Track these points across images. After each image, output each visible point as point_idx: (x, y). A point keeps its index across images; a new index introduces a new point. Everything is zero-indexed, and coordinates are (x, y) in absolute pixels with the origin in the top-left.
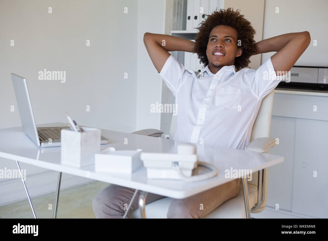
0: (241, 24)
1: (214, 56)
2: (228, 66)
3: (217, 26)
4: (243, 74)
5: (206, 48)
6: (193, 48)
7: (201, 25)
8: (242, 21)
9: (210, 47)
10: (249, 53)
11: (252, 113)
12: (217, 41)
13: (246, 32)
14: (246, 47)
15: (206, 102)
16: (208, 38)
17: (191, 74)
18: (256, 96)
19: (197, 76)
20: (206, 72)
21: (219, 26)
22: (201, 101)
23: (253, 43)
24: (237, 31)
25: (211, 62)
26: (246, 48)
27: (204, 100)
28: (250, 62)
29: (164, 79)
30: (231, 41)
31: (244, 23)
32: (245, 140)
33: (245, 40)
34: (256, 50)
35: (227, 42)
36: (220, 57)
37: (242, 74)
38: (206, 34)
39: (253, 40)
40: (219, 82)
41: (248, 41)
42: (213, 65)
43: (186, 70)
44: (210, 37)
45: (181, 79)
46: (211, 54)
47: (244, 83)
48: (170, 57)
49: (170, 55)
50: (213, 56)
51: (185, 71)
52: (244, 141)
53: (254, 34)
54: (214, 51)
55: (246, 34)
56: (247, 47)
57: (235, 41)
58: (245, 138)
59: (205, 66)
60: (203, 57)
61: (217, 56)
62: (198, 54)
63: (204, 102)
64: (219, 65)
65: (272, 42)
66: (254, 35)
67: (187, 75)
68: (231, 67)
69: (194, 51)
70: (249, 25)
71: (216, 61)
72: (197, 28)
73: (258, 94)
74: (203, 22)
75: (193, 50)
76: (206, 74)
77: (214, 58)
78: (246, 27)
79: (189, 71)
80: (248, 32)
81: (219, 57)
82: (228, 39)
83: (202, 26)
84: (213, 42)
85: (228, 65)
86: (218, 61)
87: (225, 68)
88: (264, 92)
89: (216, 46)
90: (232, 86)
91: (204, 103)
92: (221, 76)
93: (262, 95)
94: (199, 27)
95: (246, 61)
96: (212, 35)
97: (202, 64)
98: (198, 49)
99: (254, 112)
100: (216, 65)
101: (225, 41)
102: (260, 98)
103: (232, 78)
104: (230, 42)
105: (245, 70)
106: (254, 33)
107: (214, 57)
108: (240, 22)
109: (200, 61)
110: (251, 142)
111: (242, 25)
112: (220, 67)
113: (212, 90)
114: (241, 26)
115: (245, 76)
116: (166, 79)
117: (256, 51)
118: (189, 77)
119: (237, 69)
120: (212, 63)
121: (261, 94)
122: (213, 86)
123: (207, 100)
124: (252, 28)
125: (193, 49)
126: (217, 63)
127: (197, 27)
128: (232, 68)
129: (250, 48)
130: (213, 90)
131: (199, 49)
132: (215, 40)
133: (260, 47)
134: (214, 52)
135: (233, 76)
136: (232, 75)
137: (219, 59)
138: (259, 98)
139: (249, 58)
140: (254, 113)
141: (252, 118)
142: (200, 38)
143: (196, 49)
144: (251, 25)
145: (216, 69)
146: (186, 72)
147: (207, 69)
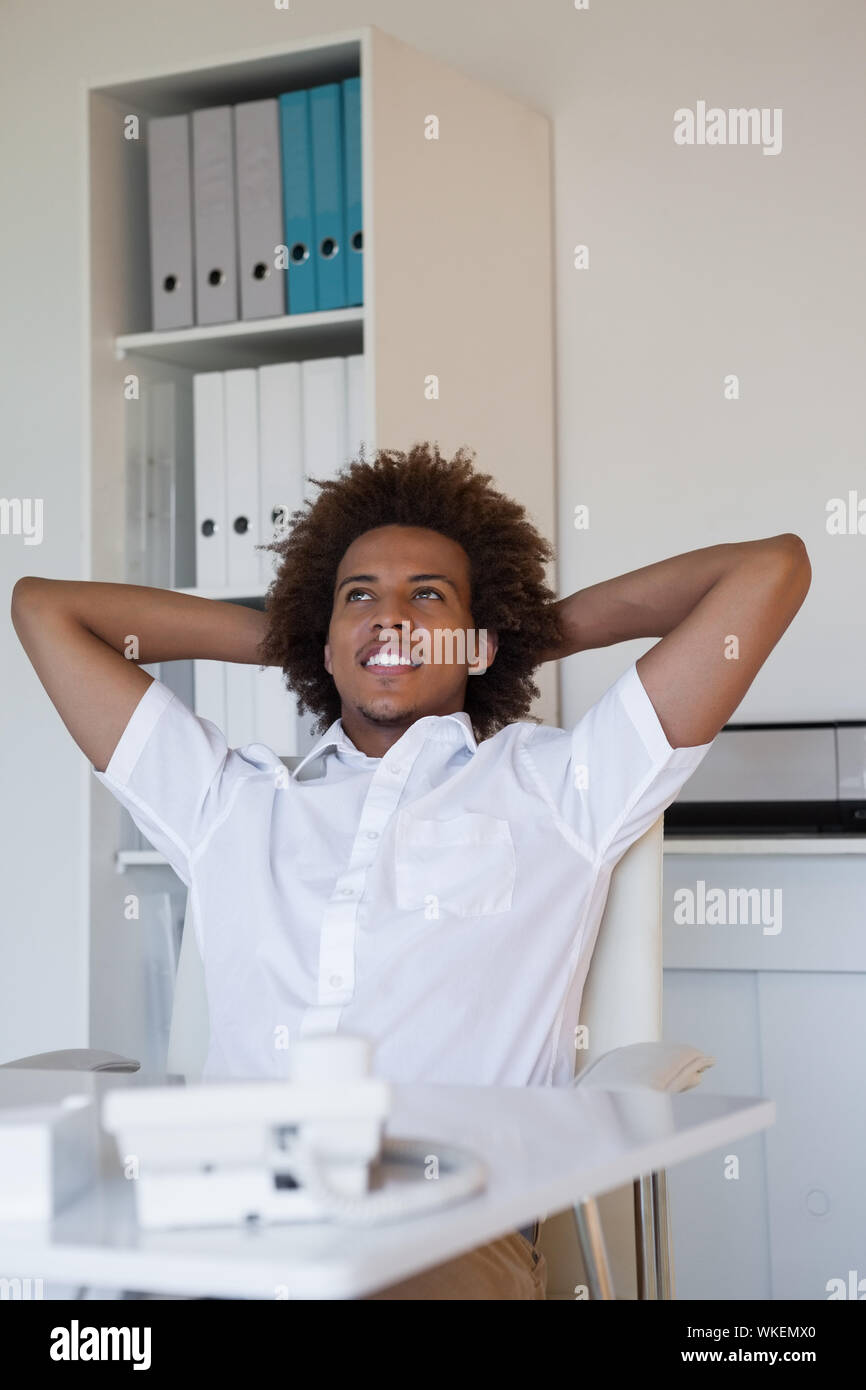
0: (482, 517)
1: (370, 671)
2: (440, 715)
3: (369, 532)
4: (514, 751)
5: (322, 637)
6: (261, 641)
7: (292, 529)
8: (487, 502)
9: (345, 632)
10: (530, 652)
11: (574, 933)
12: (375, 599)
13: (509, 554)
14: (514, 624)
15: (352, 892)
16: (333, 592)
17: (256, 765)
18: (583, 848)
19: (290, 775)
20: (332, 750)
21: (377, 530)
22: (325, 889)
23: (546, 603)
24: (466, 550)
25: (354, 703)
26: (517, 628)
27: (338, 883)
28: (535, 692)
29: (129, 801)
30: (441, 598)
31: (494, 509)
32: (551, 1066)
33: (509, 588)
34: (559, 633)
35: (424, 602)
36: (398, 674)
37: (508, 748)
38: (319, 570)
39: (541, 587)
40: (404, 793)
41: (522, 594)
42: (365, 715)
43: (233, 748)
44: (339, 583)
45: (212, 791)
46: (353, 663)
47: (523, 789)
48: (154, 687)
49: (150, 679)
50: (365, 672)
51: (230, 754)
52: (550, 1072)
53: (543, 560)
54: (365, 646)
55: (512, 562)
56: (520, 621)
57: (459, 599)
58: (554, 1053)
59: (326, 723)
60: (310, 684)
61: (382, 674)
62: (285, 671)
63: (343, 892)
64: (393, 715)
65: (634, 594)
66: (543, 565)
67: (239, 773)
68: (452, 721)
69: (267, 658)
70: (519, 521)
71: (381, 694)
72: (270, 547)
73: (593, 841)
74: (297, 515)
75: (259, 650)
76: (331, 760)
77: (371, 681)
78: (505, 528)
79: (247, 755)
80: (518, 551)
81: (393, 678)
82: (429, 591)
83: (292, 534)
84: (360, 604)
85: (440, 710)
86: (389, 693)
87: (424, 726)
88: (621, 828)
89: (375, 622)
90: (469, 811)
91: (340, 897)
92: (410, 768)
93: (612, 845)
94: (280, 539)
95: (519, 687)
96: (350, 575)
97: (311, 718)
98: (285, 645)
99: (582, 926)
100: (384, 716)
101: (414, 598)
102: (604, 857)
103: (461, 772)
104: (440, 602)
105: (520, 731)
106: (543, 556)
107: (370, 675)
108: (477, 507)
109: (300, 704)
110: (582, 1072)
111: (487, 519)
112: (400, 723)
113: (372, 836)
114: (483, 523)
115: (526, 759)
116: (135, 800)
117: (560, 638)
118: (253, 780)
119: (482, 730)
120: (360, 709)
121: (607, 838)
122: (375, 816)
123: (358, 881)
124: (535, 532)
125: (259, 645)
126: (384, 705)
127: (270, 541)
128: (455, 728)
129: (532, 624)
130: (377, 835)
131: (291, 645)
132: (366, 597)
133: (580, 620)
134: (365, 651)
135: (463, 764)
136: (461, 758)
137: (395, 687)
138: (599, 862)
139: (531, 673)
140: (580, 933)
141: (575, 956)
142: (293, 591)
143: (277, 644)
144: (527, 520)
145: (382, 735)
146: (236, 759)
147: (335, 735)
